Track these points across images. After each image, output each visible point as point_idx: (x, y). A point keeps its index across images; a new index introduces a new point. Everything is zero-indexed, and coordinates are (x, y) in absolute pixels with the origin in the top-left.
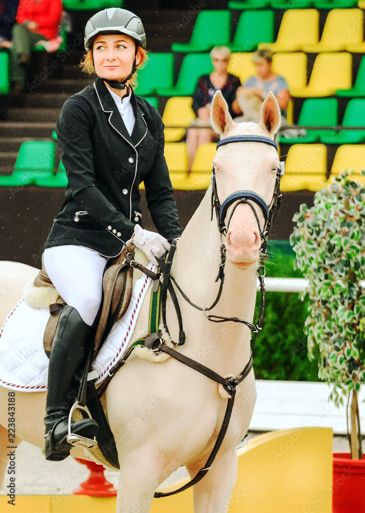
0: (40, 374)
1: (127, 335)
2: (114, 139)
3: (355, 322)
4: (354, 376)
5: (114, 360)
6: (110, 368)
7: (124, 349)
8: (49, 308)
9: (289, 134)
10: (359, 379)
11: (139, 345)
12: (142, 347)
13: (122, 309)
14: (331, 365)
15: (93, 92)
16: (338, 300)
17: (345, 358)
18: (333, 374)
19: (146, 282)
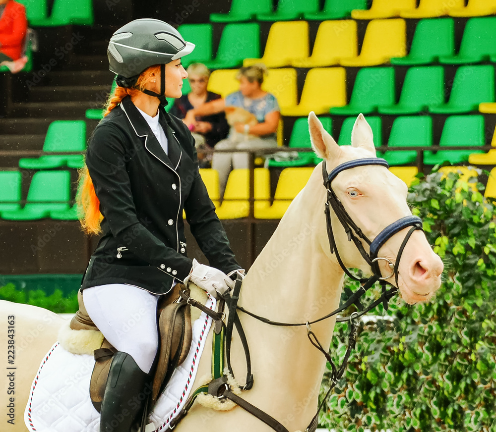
0: (86, 427)
1: (189, 382)
2: (153, 164)
3: (356, 361)
4: (357, 421)
5: (175, 411)
6: (170, 421)
7: (185, 399)
8: (93, 354)
9: (280, 157)
10: (363, 424)
11: (202, 392)
12: (206, 395)
13: (183, 354)
14: (331, 409)
15: (122, 115)
16: (337, 338)
17: (347, 401)
18: (334, 419)
19: (206, 322)
